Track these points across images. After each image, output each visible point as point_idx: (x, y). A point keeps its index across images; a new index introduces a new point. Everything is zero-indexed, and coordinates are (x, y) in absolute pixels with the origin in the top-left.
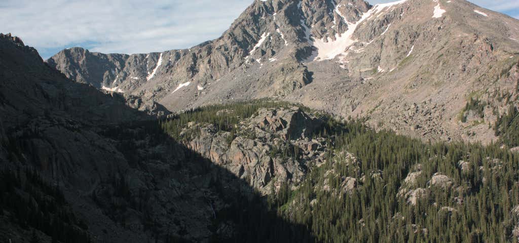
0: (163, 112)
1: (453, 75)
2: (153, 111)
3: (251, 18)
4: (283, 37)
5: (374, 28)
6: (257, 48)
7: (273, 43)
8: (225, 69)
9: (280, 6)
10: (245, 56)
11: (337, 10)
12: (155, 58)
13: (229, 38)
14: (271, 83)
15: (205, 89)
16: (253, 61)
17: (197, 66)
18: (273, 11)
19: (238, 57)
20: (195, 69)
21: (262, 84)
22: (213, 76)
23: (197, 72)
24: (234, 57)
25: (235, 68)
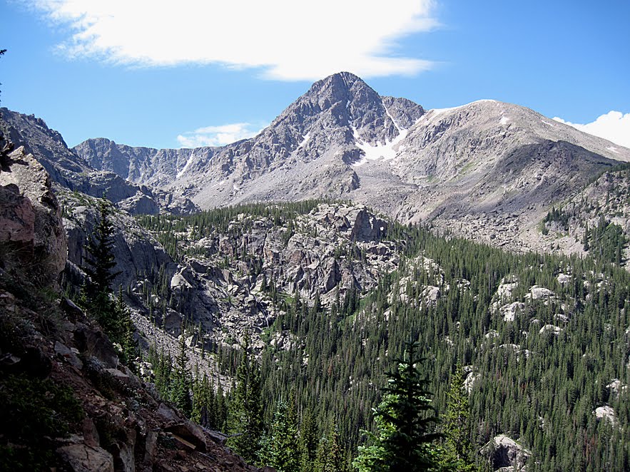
1: (528, 183)
3: (295, 115)
4: (329, 137)
5: (428, 133)
6: (300, 148)
7: (318, 144)
8: (264, 168)
9: (327, 105)
10: (287, 156)
11: (388, 113)
12: (186, 156)
13: (271, 135)
14: (314, 186)
15: (241, 189)
16: (295, 161)
17: (234, 163)
18: (319, 109)
19: (280, 156)
20: (230, 167)
21: (306, 187)
22: (250, 176)
23: (232, 171)
24: (275, 155)
25: (275, 168)
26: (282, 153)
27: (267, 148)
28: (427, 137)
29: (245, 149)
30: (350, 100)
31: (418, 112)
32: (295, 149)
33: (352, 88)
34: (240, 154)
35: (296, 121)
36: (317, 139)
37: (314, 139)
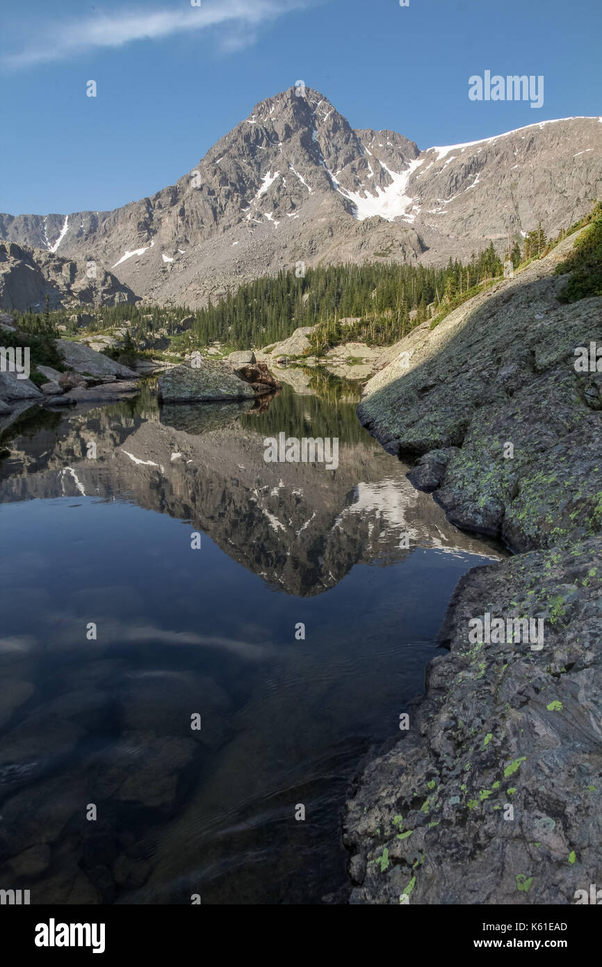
0: (126, 295)
2: (105, 291)
3: (245, 145)
4: (302, 180)
5: (455, 176)
6: (264, 195)
7: (289, 189)
8: (211, 226)
9: (289, 132)
10: (245, 208)
11: (368, 152)
12: (57, 223)
13: (215, 172)
14: (313, 252)
15: (178, 260)
16: (260, 216)
17: (155, 220)
18: (277, 138)
19: (233, 207)
20: (151, 227)
21: (298, 254)
22: (189, 239)
23: (155, 232)
24: (225, 206)
25: (230, 226)
26: (237, 202)
27: (211, 193)
28: (454, 181)
29: (171, 198)
30: (316, 129)
31: (412, 151)
32: (253, 197)
33: (317, 112)
34: (163, 206)
35: (248, 155)
36: (285, 181)
37: (282, 181)
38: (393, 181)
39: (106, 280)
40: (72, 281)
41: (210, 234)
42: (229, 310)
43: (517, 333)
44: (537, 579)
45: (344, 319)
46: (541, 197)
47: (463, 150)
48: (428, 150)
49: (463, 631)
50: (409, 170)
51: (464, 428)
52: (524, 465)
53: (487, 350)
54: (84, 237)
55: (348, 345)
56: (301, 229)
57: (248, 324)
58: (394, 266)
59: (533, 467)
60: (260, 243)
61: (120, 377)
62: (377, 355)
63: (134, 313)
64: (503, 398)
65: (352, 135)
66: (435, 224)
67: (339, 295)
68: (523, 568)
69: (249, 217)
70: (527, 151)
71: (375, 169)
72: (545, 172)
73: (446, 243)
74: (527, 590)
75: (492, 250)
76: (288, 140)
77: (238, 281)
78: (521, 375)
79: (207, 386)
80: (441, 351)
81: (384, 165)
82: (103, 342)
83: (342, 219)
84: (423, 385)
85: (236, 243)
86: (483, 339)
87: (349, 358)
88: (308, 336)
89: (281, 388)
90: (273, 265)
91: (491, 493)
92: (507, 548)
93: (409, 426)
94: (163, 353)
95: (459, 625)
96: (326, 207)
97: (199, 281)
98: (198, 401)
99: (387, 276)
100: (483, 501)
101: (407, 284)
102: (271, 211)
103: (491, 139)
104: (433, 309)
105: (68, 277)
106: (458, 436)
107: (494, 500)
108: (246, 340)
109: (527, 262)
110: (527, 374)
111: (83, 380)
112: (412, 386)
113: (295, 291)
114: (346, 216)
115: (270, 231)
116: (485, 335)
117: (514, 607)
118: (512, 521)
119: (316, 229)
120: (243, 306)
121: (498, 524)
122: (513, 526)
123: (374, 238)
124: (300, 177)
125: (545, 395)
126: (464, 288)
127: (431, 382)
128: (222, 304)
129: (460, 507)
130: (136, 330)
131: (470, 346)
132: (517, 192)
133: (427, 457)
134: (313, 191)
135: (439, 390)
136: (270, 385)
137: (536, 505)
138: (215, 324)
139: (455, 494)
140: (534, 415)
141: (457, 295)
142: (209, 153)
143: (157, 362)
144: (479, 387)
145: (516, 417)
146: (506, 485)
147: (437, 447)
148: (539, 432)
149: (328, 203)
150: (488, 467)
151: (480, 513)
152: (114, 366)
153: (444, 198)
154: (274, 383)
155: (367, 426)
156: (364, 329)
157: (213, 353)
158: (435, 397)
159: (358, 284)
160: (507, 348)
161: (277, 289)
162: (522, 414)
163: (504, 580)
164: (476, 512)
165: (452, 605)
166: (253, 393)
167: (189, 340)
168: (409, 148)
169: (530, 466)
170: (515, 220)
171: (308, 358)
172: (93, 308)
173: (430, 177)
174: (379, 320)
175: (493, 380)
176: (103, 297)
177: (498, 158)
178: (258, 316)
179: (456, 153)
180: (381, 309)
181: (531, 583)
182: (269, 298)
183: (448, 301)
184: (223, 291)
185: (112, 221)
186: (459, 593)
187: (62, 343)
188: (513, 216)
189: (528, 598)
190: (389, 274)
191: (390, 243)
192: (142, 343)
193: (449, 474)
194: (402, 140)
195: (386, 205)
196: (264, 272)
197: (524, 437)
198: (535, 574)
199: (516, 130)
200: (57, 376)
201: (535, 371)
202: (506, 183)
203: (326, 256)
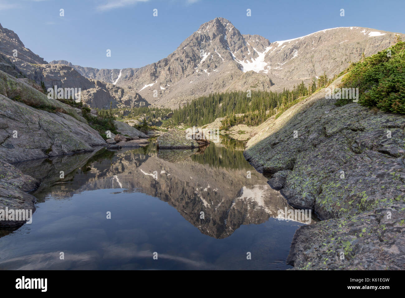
3: (196, 41)
4: (220, 56)
5: (286, 53)
6: (204, 62)
7: (215, 60)
8: (181, 75)
9: (214, 36)
10: (195, 67)
11: (248, 44)
12: (117, 73)
13: (183, 53)
14: (224, 86)
15: (167, 89)
16: (202, 71)
17: (158, 72)
18: (209, 39)
19: (191, 67)
20: (156, 75)
21: (218, 87)
22: (171, 80)
23: (157, 77)
24: (187, 66)
25: (189, 75)
26: (192, 65)
27: (182, 61)
28: (285, 55)
29: (165, 63)
30: (226, 35)
31: (267, 43)
32: (199, 63)
33: (226, 28)
34: (161, 66)
35: (197, 46)
36: (213, 56)
37: (211, 56)
38: (259, 56)
39: (136, 96)
40: (122, 97)
41: (180, 78)
42: (188, 110)
43: (317, 120)
44: (335, 233)
45: (237, 114)
46: (325, 61)
47: (289, 42)
48: (274, 43)
49: (300, 257)
50: (266, 51)
51: (293, 161)
52: (324, 178)
53: (303, 127)
54: (128, 79)
55: (239, 125)
56: (219, 76)
57: (196, 116)
58: (259, 92)
59: (328, 180)
60: (201, 82)
61: (140, 137)
62: (252, 130)
63: (147, 110)
64: (311, 148)
65: (241, 37)
66: (277, 74)
67: (235, 104)
68: (327, 227)
69: (197, 71)
70: (318, 42)
71: (251, 51)
72: (326, 51)
73: (282, 82)
74: (331, 238)
75: (303, 84)
76: (214, 39)
77: (192, 98)
78: (320, 138)
79: (178, 142)
80: (281, 128)
81: (255, 49)
82: (134, 122)
83: (237, 72)
84: (273, 142)
85: (191, 82)
86: (300, 122)
87: (239, 131)
88: (221, 122)
89: (210, 143)
90: (207, 91)
91: (308, 191)
92: (318, 217)
93: (267, 160)
94: (159, 128)
95: (297, 254)
96: (230, 67)
97: (176, 98)
98: (174, 148)
99: (256, 96)
100: (304, 195)
101: (265, 99)
102: (207, 69)
103: (302, 37)
104: (276, 110)
105: (120, 95)
106: (290, 165)
107: (310, 194)
108: (195, 123)
109: (319, 89)
110: (322, 137)
111: (125, 138)
112: (268, 143)
113: (216, 102)
114: (238, 71)
115: (206, 77)
116: (302, 120)
117: (325, 246)
118: (319, 204)
119: (225, 76)
120: (194, 108)
121: (312, 206)
122: (320, 207)
123: (250, 80)
124: (219, 54)
125: (332, 147)
126: (291, 101)
127: (277, 141)
128: (185, 107)
129: (294, 197)
130: (148, 118)
131: (295, 125)
132: (313, 60)
133: (277, 174)
134: (224, 60)
135: (281, 144)
136: (205, 142)
137: (331, 197)
138: (182, 116)
139: (291, 191)
140: (326, 156)
141: (287, 104)
142: (181, 45)
143: (157, 131)
144: (299, 143)
145: (318, 157)
146: (315, 187)
147: (281, 170)
148: (330, 163)
149: (231, 65)
150: (306, 179)
151: (303, 200)
152: (138, 133)
153: (281, 63)
154: (207, 141)
155: (248, 160)
156: (246, 119)
157: (180, 128)
158: (279, 148)
159: (243, 99)
160: (312, 126)
161: (209, 101)
162: (321, 155)
163: (318, 233)
164: (302, 200)
165: (293, 244)
166: (198, 145)
167: (170, 122)
168: (266, 42)
169: (326, 179)
170: (313, 71)
171: (221, 131)
172: (130, 108)
173: (275, 54)
174: (253, 115)
175: (306, 140)
176: (134, 104)
177: (305, 45)
178: (200, 113)
179: (286, 43)
180: (253, 110)
181: (332, 234)
182: (205, 105)
183: (283, 107)
184: (186, 102)
185: (140, 72)
186: (296, 238)
187: (117, 122)
188: (312, 70)
189: (332, 242)
190: (257, 95)
191: (257, 82)
192: (150, 123)
193: (288, 182)
194: (263, 39)
195: (255, 66)
196: (203, 94)
197: (323, 165)
198: (334, 230)
199: (313, 33)
200: (114, 136)
201: (326, 136)
202: (309, 56)
203: (230, 87)
